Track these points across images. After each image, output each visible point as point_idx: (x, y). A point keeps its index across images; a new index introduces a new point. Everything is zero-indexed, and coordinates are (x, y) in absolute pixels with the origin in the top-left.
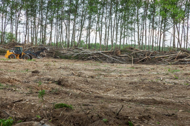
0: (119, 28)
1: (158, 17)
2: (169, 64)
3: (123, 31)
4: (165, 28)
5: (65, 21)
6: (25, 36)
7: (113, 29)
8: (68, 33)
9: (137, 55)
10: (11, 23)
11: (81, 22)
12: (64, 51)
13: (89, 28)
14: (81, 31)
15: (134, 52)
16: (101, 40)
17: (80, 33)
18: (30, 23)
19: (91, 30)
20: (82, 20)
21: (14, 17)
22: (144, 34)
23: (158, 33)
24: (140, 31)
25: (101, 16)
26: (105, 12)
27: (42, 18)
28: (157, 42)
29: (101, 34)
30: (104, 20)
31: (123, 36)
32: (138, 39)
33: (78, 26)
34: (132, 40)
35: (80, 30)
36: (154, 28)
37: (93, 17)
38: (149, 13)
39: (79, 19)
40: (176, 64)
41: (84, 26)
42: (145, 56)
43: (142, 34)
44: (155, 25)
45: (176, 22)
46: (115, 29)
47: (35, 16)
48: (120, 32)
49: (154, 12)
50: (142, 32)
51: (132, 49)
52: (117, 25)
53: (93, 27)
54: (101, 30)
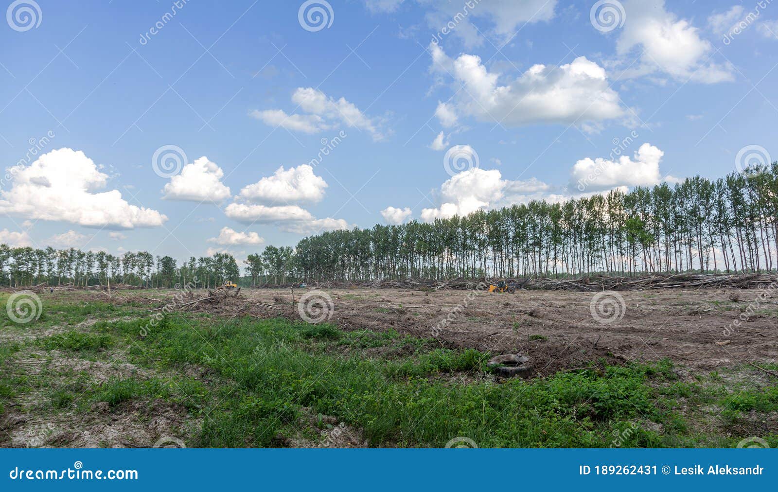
0: (586, 257)
1: (625, 243)
2: (643, 290)
3: (590, 259)
4: (634, 253)
5: (531, 253)
6: (494, 271)
7: (579, 258)
8: (534, 265)
9: (607, 282)
10: (480, 260)
11: (547, 254)
12: (532, 282)
13: (555, 258)
14: (547, 262)
15: (604, 279)
16: (568, 269)
17: (546, 264)
18: (497, 258)
19: (557, 261)
20: (547, 252)
21: (482, 254)
22: (613, 261)
23: (628, 259)
24: (607, 258)
25: (566, 246)
26: (570, 241)
27: (509, 253)
28: (627, 267)
29: (568, 264)
30: (569, 250)
31: (590, 264)
32: (607, 266)
33: (543, 258)
34: (600, 268)
35: (546, 261)
36: (622, 254)
37: (557, 247)
38: (615, 239)
39: (544, 251)
40: (652, 289)
41: (549, 257)
42: (616, 282)
43: (610, 261)
44: (623, 251)
45: (645, 247)
46: (581, 258)
47: (501, 251)
48: (586, 260)
49: (620, 237)
50: (610, 258)
51: (601, 276)
52: (583, 254)
53: (558, 258)
54: (567, 260)
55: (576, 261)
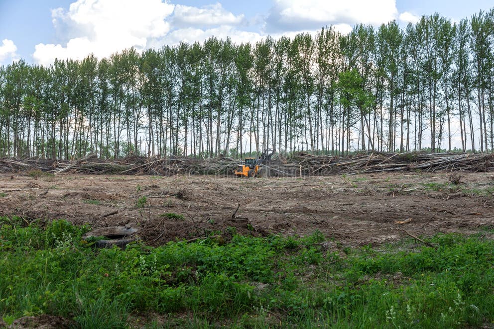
0: (283, 126)
1: (337, 107)
2: (357, 174)
3: (289, 131)
4: (348, 122)
5: (205, 120)
6: (149, 145)
7: (274, 128)
8: (210, 137)
9: (310, 163)
10: (128, 128)
11: (228, 121)
12: (206, 164)
13: (240, 128)
14: (229, 132)
15: (306, 158)
16: (257, 144)
17: (227, 136)
18: (154, 126)
19: (243, 131)
20: (229, 118)
21: (131, 119)
22: (320, 133)
23: (340, 130)
24: (313, 128)
25: (256, 110)
26: (262, 103)
27: (172, 118)
28: (338, 142)
29: (258, 136)
30: (260, 116)
31: (289, 137)
32: (312, 140)
33: (224, 127)
34: (302, 143)
35: (227, 131)
36: (333, 123)
37: (244, 112)
38: (325, 101)
39: (224, 116)
40: (368, 173)
41: (232, 126)
42: (321, 163)
43: (316, 133)
44: (334, 119)
45: (363, 114)
46: (277, 127)
47: (161, 116)
48: (284, 132)
49: (332, 99)
50: (316, 129)
51: (303, 155)
52: (280, 122)
53: (245, 127)
54: (258, 130)
55: (270, 132)
